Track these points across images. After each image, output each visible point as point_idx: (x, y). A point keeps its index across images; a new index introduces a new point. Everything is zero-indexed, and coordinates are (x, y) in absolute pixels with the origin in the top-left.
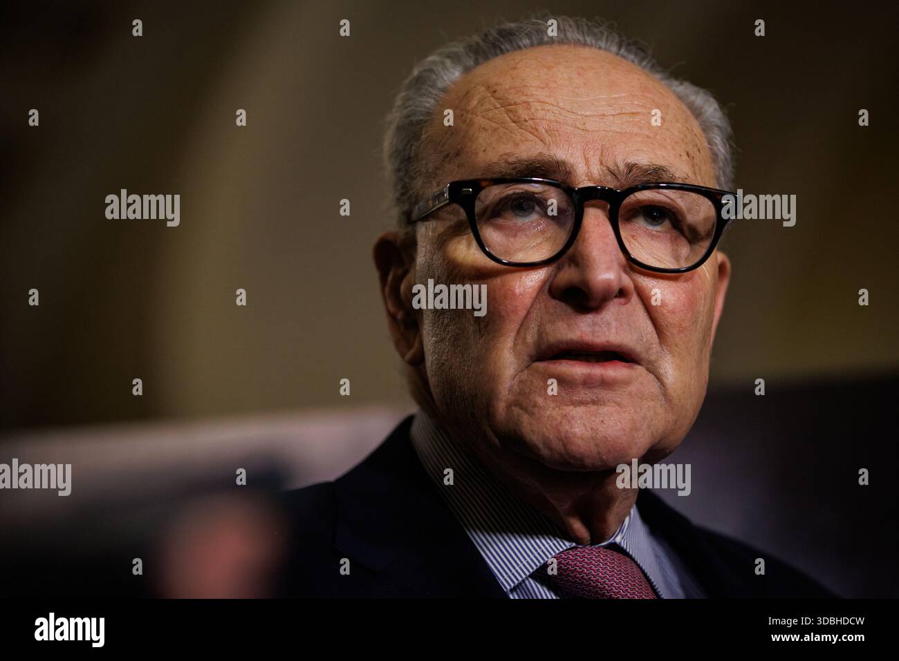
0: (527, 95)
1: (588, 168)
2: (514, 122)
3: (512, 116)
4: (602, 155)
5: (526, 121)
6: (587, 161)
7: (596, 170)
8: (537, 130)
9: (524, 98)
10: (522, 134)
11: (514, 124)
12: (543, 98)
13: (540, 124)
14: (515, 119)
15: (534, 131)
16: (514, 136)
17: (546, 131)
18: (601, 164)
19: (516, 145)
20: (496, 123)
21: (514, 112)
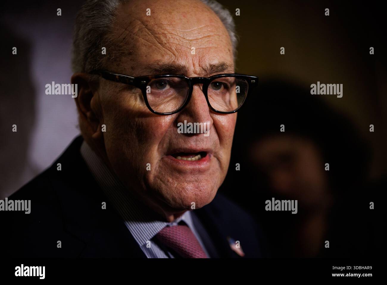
0: (163, 29)
1: (195, 68)
2: (159, 43)
3: (158, 40)
4: (199, 62)
5: (166, 44)
6: (194, 65)
7: (198, 69)
8: (171, 49)
9: (163, 31)
10: (164, 51)
11: (159, 45)
12: (171, 31)
13: (172, 46)
14: (160, 42)
15: (170, 49)
16: (161, 51)
17: (175, 50)
18: (199, 66)
19: (163, 56)
20: (150, 42)
21: (159, 38)
